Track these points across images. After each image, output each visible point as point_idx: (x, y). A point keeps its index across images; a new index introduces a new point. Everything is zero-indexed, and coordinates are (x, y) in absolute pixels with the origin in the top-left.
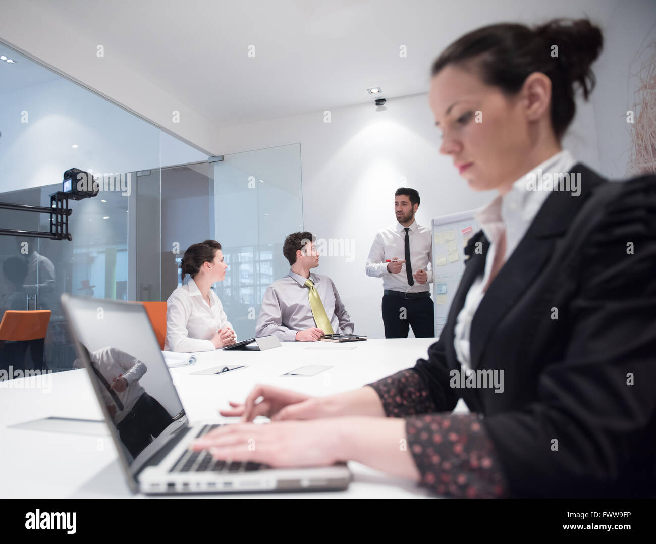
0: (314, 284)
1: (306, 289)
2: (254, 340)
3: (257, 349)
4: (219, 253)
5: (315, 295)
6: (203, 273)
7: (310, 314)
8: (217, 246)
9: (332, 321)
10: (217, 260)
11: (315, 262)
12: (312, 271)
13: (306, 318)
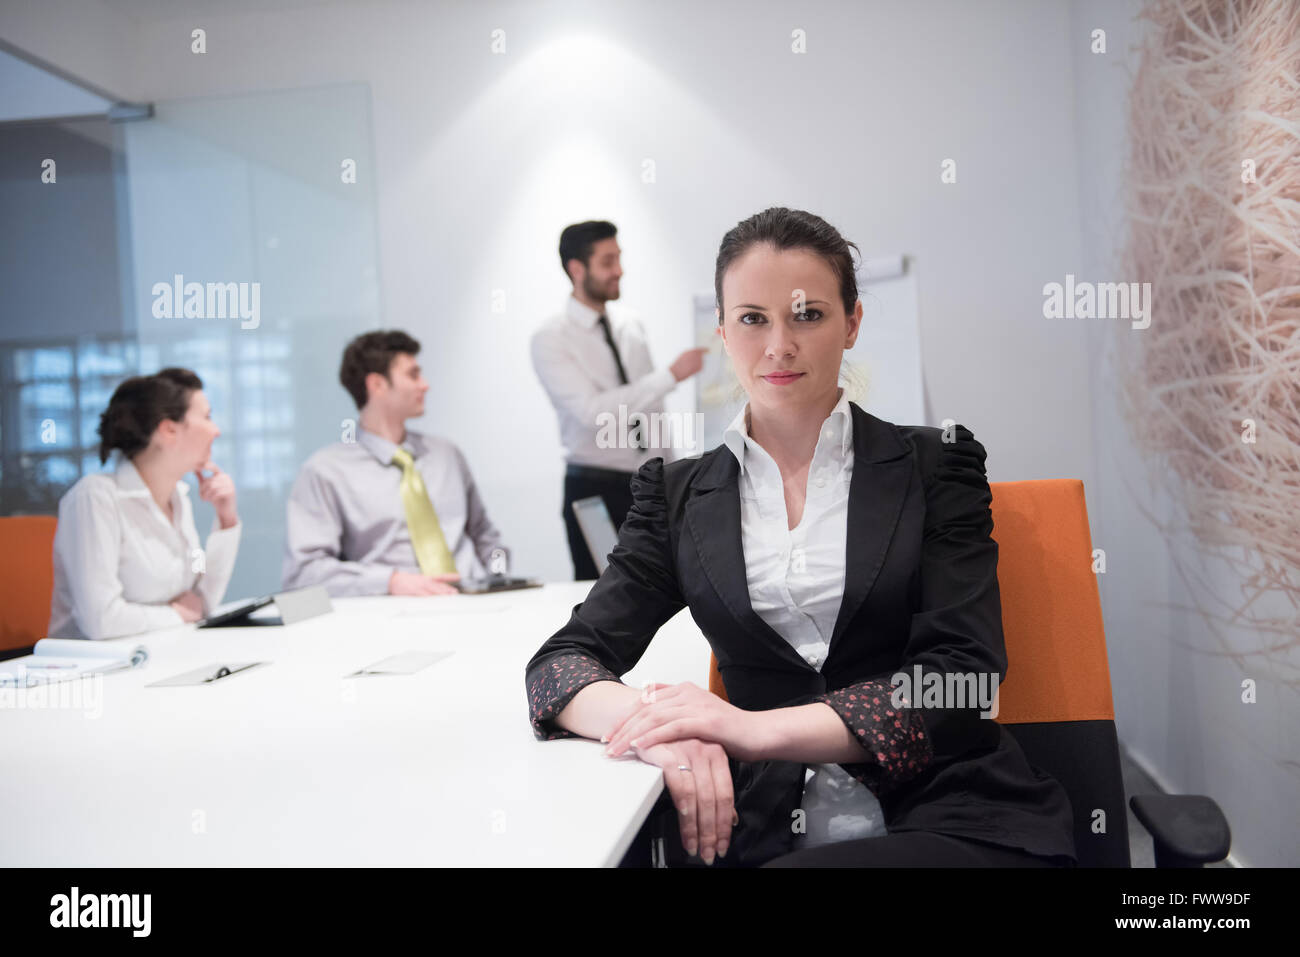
0: (415, 458)
1: (394, 472)
2: (272, 601)
3: (276, 622)
4: (199, 399)
5: (417, 486)
6: (159, 448)
7: (404, 535)
8: (191, 382)
9: (459, 547)
10: (193, 417)
11: (415, 405)
12: (412, 425)
13: (396, 543)
